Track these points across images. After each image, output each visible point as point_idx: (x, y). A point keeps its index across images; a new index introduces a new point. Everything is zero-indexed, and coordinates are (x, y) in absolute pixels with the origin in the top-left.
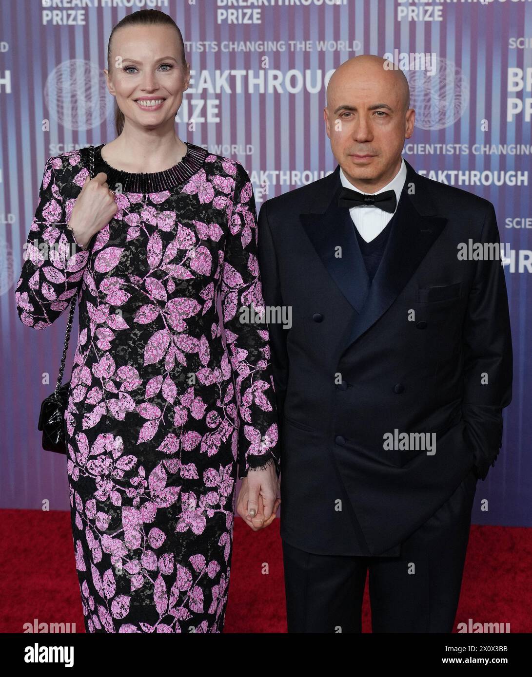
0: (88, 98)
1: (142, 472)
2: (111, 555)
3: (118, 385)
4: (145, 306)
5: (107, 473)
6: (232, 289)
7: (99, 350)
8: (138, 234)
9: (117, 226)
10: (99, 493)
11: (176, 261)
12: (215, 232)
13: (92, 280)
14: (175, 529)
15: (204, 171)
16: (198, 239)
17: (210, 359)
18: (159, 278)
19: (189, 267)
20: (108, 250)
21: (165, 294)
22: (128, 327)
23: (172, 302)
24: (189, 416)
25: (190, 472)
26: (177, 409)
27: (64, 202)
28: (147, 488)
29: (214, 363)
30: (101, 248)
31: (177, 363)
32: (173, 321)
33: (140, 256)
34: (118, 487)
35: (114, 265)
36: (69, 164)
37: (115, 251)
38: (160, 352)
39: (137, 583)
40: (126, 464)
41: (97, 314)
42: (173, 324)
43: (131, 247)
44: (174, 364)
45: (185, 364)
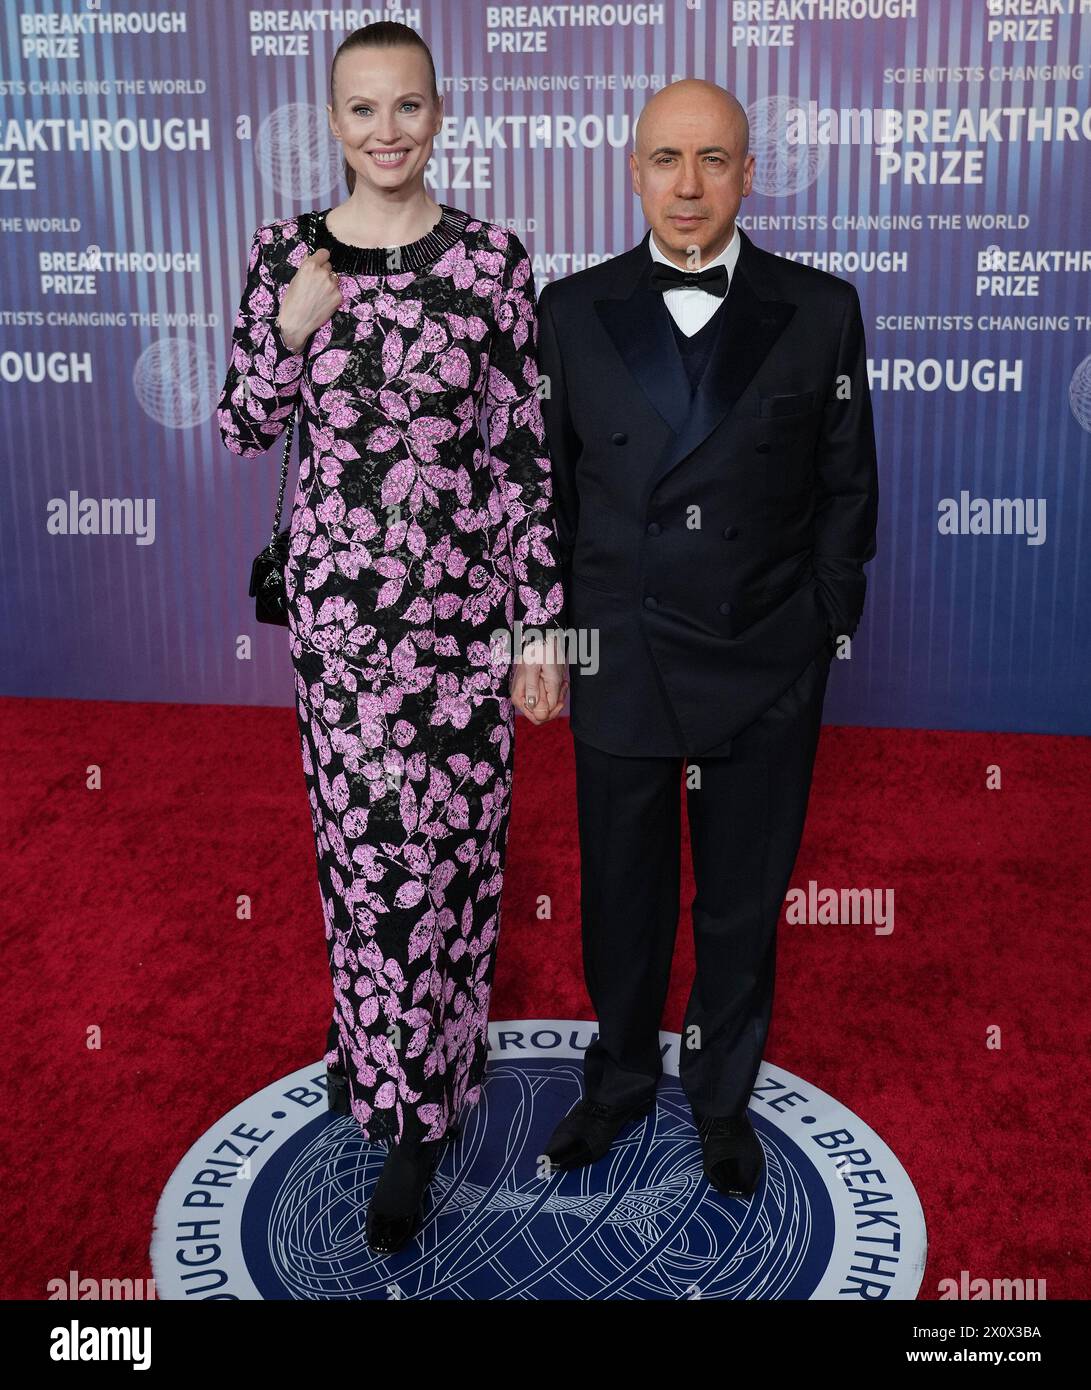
0: (314, 155)
1: (383, 647)
2: (344, 755)
3: (349, 533)
4: (381, 429)
5: (337, 648)
6: (502, 402)
7: (324, 486)
8: (370, 332)
9: (342, 322)
10: (327, 675)
11: (420, 368)
13: (310, 394)
14: (428, 721)
15: (463, 244)
16: (450, 338)
17: (473, 497)
18: (398, 391)
19: (438, 376)
20: (329, 354)
21: (406, 412)
22: (359, 457)
23: (416, 423)
24: (444, 573)
25: (448, 646)
26: (427, 564)
27: (277, 288)
28: (390, 668)
29: (479, 502)
30: (320, 350)
31: (426, 504)
32: (419, 448)
33: (373, 361)
34: (352, 666)
35: (337, 374)
36: (282, 237)
37: (339, 355)
38: (402, 489)
39: (377, 792)
40: (362, 637)
41: (322, 439)
42: (420, 453)
43: (360, 349)
44: (422, 505)
45: (437, 505)
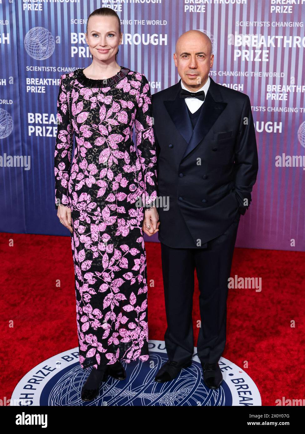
1: (99, 209)
2: (85, 243)
3: (89, 172)
4: (99, 138)
5: (85, 209)
6: (139, 131)
7: (81, 157)
8: (96, 106)
9: (86, 103)
10: (81, 218)
11: (112, 117)
12: (131, 105)
13: (76, 127)
14: (115, 234)
15: (127, 78)
16: (121, 108)
17: (130, 161)
18: (104, 125)
19: (117, 120)
20: (82, 113)
21: (107, 132)
22: (92, 147)
23: (110, 136)
24: (120, 186)
25: (122, 210)
26: (113, 183)
27: (67, 92)
28: (101, 217)
29: (133, 163)
30: (79, 112)
31: (114, 163)
32: (112, 144)
33: (97, 116)
34: (89, 215)
35: (85, 120)
37: (86, 114)
38: (106, 158)
39: (96, 255)
40: (92, 206)
41: (80, 142)
42: (112, 146)
43: (92, 112)
44: (112, 163)
